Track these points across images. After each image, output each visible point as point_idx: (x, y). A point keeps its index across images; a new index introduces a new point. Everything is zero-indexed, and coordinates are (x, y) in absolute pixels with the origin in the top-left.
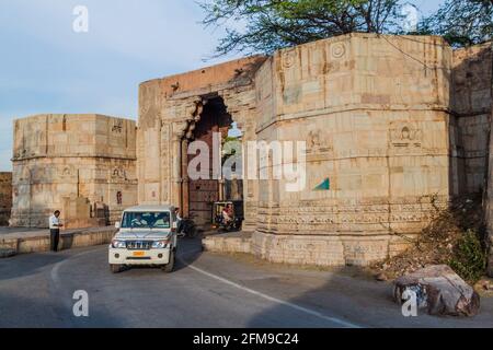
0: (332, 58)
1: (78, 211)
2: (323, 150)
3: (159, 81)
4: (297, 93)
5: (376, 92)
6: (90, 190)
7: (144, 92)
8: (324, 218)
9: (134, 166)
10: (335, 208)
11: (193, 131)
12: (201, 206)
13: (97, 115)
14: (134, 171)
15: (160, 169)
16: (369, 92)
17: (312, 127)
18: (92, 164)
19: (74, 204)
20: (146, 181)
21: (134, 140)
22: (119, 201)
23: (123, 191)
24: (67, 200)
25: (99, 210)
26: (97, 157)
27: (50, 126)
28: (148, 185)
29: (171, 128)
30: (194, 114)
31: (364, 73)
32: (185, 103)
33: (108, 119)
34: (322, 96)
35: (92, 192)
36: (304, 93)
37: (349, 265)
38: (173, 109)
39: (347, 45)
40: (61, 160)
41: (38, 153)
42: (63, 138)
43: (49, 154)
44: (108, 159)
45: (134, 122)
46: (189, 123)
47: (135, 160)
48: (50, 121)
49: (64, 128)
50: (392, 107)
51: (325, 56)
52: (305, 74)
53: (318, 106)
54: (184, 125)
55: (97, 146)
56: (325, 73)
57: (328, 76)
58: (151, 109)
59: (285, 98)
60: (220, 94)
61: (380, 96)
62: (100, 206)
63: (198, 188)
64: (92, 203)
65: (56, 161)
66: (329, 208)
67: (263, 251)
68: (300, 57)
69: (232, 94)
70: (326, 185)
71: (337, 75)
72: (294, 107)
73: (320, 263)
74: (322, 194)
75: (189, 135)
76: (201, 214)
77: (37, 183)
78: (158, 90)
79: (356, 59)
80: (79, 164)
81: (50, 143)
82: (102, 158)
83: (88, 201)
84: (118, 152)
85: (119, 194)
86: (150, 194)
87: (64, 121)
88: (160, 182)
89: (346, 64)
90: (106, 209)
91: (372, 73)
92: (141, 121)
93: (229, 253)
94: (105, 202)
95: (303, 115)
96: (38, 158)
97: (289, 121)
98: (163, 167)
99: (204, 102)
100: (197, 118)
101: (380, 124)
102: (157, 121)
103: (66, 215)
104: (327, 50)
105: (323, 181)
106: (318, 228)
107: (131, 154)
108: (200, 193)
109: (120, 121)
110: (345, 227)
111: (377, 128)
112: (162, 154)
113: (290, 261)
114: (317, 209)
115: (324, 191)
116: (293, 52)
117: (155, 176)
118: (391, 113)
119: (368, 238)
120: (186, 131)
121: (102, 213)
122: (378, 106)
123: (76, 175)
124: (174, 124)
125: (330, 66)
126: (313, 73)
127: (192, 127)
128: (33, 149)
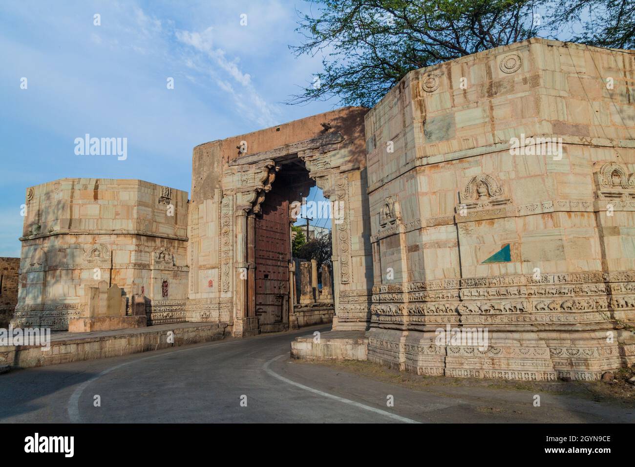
0: (502, 75)
1: (109, 307)
2: (496, 203)
3: (220, 142)
4: (447, 127)
5: (570, 120)
6: (127, 278)
7: (201, 158)
8: (505, 304)
9: (185, 249)
10: (524, 290)
11: (262, 204)
12: (270, 299)
13: (140, 181)
14: (185, 255)
15: (220, 251)
16: (561, 119)
17: (474, 171)
18: (131, 244)
19: (105, 296)
20: (200, 268)
21: (186, 216)
22: (165, 294)
23: (171, 281)
24: (95, 291)
25: (139, 304)
26: (138, 235)
27: (77, 193)
28: (202, 273)
29: (235, 200)
30: (265, 182)
31: (553, 93)
32: (253, 169)
33: (154, 187)
34: (489, 128)
35: (129, 281)
36: (459, 126)
37: (563, 380)
38: (237, 177)
39: (525, 54)
40: (89, 238)
41: (57, 229)
42: (93, 209)
43: (74, 230)
44: (152, 237)
45: (187, 193)
46: (259, 193)
47: (187, 240)
48: (77, 187)
49: (96, 197)
50: (594, 142)
51: (489, 73)
52: (459, 100)
53: (482, 141)
54: (252, 196)
55: (139, 221)
56: (491, 95)
57: (496, 101)
58: (208, 177)
59: (428, 135)
60: (300, 155)
61: (576, 126)
62: (139, 300)
63: (266, 276)
64: (129, 296)
65: (82, 239)
66: (513, 290)
67: (402, 358)
68: (450, 77)
69: (317, 155)
70: (504, 255)
71: (510, 97)
72: (443, 146)
73: (510, 377)
74: (498, 268)
75: (257, 208)
76: (270, 309)
77: (54, 269)
78: (218, 153)
79: (541, 73)
80: (114, 243)
81: (76, 216)
82: (144, 236)
83: (123, 293)
84: (166, 230)
85: (165, 284)
86: (206, 284)
87: (96, 188)
88: (220, 268)
89: (525, 81)
90: (147, 304)
91: (563, 94)
92: (196, 193)
93: (334, 361)
94: (146, 294)
95: (457, 155)
96: (57, 235)
97: (435, 165)
98: (223, 249)
99: (277, 168)
100: (268, 188)
101: (580, 165)
102: (217, 192)
103: (93, 312)
104: (492, 63)
105: (499, 249)
106: (498, 320)
107: (181, 233)
108: (268, 283)
109: (170, 191)
110: (544, 318)
111: (578, 170)
112: (223, 233)
113: (457, 373)
114: (492, 291)
115: (502, 265)
116: (438, 72)
117: (213, 261)
118: (593, 150)
119: (586, 335)
120: (254, 203)
121: (142, 309)
122: (576, 140)
123: (108, 258)
124: (239, 195)
125: (499, 85)
126: (472, 97)
127: (261, 199)
128: (50, 224)
